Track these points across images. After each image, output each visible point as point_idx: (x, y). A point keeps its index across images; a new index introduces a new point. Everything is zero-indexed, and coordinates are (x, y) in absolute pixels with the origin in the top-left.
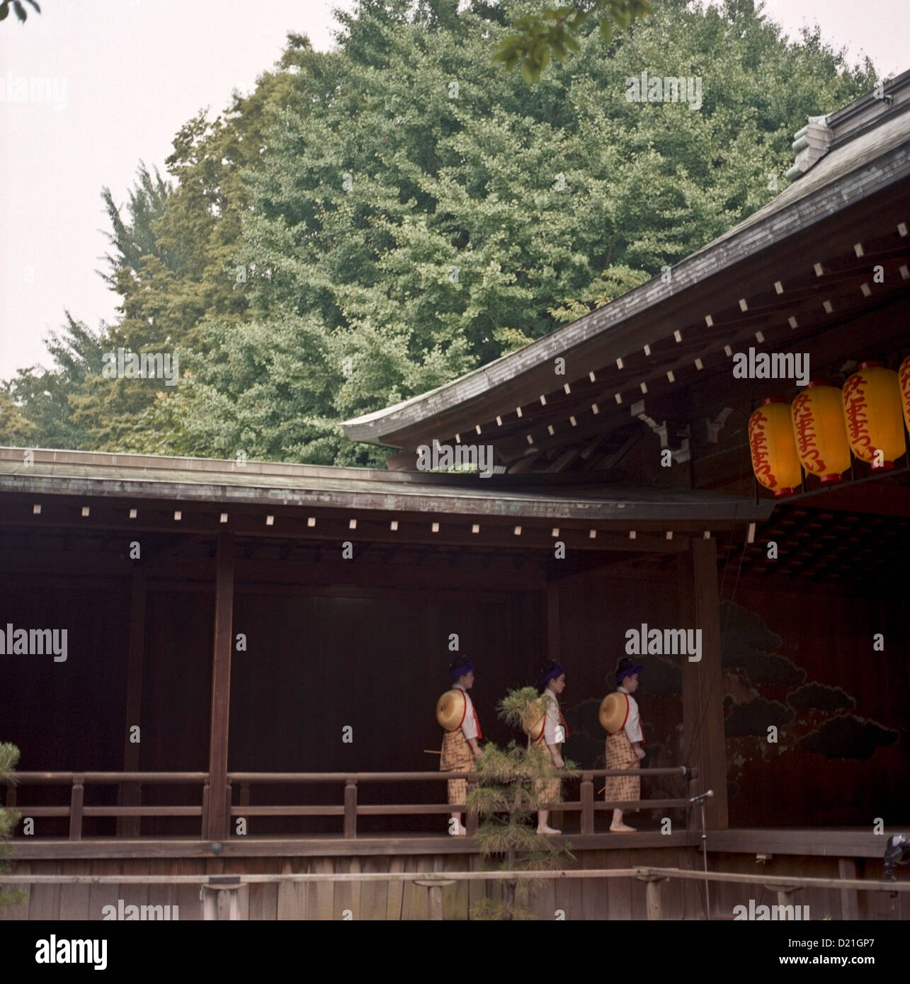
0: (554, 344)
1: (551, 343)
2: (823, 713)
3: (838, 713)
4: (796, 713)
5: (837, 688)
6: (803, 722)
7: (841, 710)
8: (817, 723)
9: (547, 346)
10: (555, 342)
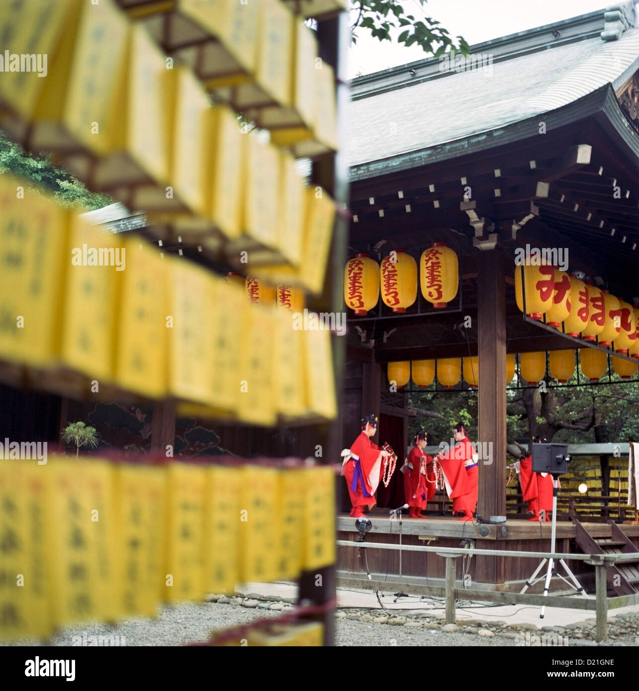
0: (122, 225)
1: (120, 225)
2: (202, 444)
3: (210, 445)
4: (188, 443)
5: (212, 431)
6: (191, 449)
7: (212, 443)
8: (199, 450)
9: (117, 225)
10: (123, 224)
